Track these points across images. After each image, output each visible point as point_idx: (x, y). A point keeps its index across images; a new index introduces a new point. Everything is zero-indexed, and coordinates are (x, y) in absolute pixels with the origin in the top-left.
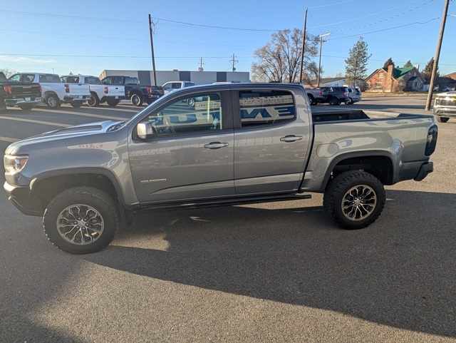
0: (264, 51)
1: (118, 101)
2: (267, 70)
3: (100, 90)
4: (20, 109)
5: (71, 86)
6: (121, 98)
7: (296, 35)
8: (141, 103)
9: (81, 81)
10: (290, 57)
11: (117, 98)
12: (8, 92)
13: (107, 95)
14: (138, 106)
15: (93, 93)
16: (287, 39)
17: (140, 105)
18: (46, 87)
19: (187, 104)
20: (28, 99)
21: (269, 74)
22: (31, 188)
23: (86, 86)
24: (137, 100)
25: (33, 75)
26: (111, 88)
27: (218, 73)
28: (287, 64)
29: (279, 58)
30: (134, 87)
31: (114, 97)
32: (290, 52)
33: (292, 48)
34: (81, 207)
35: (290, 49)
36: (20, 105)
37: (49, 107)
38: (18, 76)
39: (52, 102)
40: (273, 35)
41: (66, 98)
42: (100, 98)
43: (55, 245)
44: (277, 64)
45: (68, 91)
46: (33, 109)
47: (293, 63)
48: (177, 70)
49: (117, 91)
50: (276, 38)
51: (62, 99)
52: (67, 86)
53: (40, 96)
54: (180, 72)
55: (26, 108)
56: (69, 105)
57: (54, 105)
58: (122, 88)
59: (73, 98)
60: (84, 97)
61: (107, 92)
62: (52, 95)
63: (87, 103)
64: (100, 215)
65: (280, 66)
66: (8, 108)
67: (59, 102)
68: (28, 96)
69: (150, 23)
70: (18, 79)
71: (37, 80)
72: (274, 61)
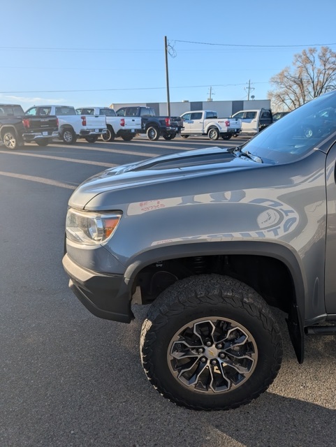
0: (282, 75)
1: (134, 135)
2: (287, 97)
3: (115, 122)
4: (37, 145)
5: (88, 118)
6: (138, 131)
7: (324, 55)
8: (158, 137)
9: (96, 112)
10: (316, 80)
11: (133, 131)
12: (26, 126)
13: (123, 128)
14: (155, 140)
15: (109, 126)
16: (312, 59)
17: (157, 139)
18: (62, 120)
19: (208, 138)
20: (45, 134)
21: (288, 102)
22: (127, 280)
23: (102, 118)
24: (153, 134)
25: (49, 108)
26: (128, 120)
27: (233, 102)
28: (311, 89)
29: (300, 83)
30: (150, 119)
31: (131, 130)
32: (316, 75)
33: (319, 70)
34: (218, 323)
35: (316, 71)
36: (37, 141)
37: (65, 143)
38: (34, 109)
39: (68, 137)
40: (296, 56)
41: (82, 132)
42: (116, 131)
43: (160, 390)
44: (298, 91)
45: (84, 124)
46: (49, 145)
47: (318, 88)
48: (188, 101)
49: (133, 123)
50: (299, 59)
51: (78, 132)
52: (83, 118)
53: (57, 130)
54: (191, 103)
55: (43, 143)
56: (83, 140)
57: (69, 140)
58: (138, 120)
59: (89, 132)
60: (101, 130)
61: (123, 125)
62: (69, 129)
63: (102, 138)
64: (252, 340)
65: (303, 92)
66: (26, 144)
67: (75, 136)
68: (45, 130)
69: (166, 46)
70: (33, 112)
71: (53, 113)
72: (295, 87)
